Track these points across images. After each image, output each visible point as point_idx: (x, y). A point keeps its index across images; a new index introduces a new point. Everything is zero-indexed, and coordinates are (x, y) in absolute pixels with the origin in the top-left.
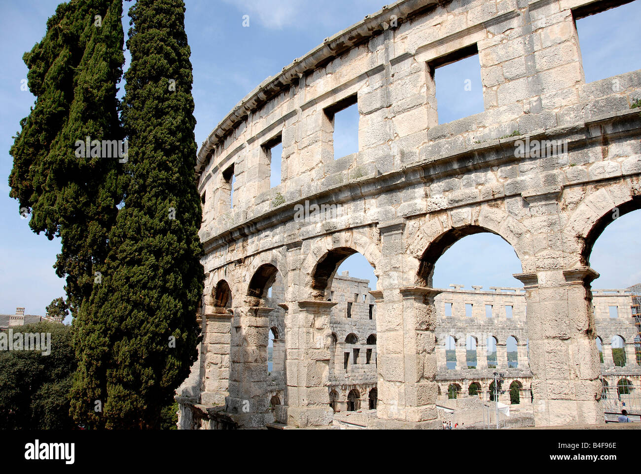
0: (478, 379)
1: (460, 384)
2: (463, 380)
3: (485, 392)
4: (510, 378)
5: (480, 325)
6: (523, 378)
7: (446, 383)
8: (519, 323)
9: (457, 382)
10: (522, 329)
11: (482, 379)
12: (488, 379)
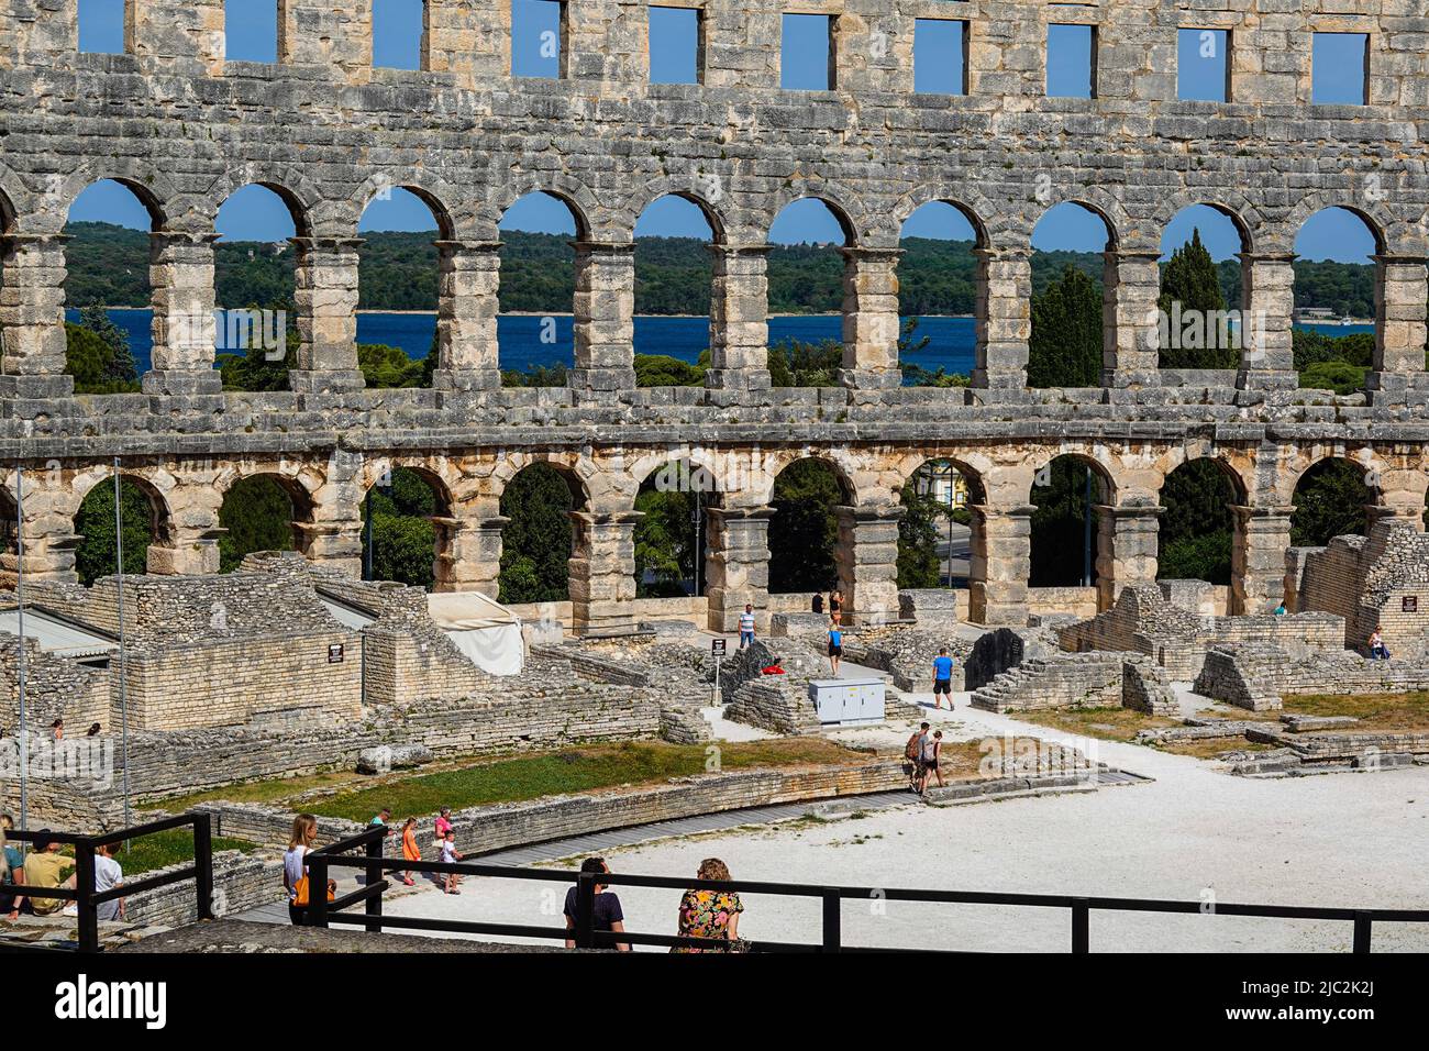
0: (427, 452)
1: (308, 481)
2: (324, 453)
3: (473, 524)
4: (643, 446)
5: (470, 126)
6: (724, 446)
7: (208, 474)
8: (734, 117)
9: (284, 468)
10: (748, 157)
11: (457, 452)
12: (494, 448)
